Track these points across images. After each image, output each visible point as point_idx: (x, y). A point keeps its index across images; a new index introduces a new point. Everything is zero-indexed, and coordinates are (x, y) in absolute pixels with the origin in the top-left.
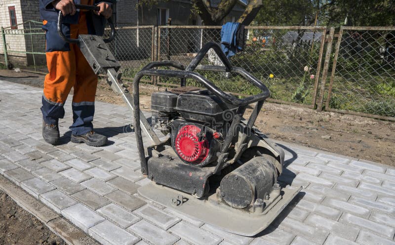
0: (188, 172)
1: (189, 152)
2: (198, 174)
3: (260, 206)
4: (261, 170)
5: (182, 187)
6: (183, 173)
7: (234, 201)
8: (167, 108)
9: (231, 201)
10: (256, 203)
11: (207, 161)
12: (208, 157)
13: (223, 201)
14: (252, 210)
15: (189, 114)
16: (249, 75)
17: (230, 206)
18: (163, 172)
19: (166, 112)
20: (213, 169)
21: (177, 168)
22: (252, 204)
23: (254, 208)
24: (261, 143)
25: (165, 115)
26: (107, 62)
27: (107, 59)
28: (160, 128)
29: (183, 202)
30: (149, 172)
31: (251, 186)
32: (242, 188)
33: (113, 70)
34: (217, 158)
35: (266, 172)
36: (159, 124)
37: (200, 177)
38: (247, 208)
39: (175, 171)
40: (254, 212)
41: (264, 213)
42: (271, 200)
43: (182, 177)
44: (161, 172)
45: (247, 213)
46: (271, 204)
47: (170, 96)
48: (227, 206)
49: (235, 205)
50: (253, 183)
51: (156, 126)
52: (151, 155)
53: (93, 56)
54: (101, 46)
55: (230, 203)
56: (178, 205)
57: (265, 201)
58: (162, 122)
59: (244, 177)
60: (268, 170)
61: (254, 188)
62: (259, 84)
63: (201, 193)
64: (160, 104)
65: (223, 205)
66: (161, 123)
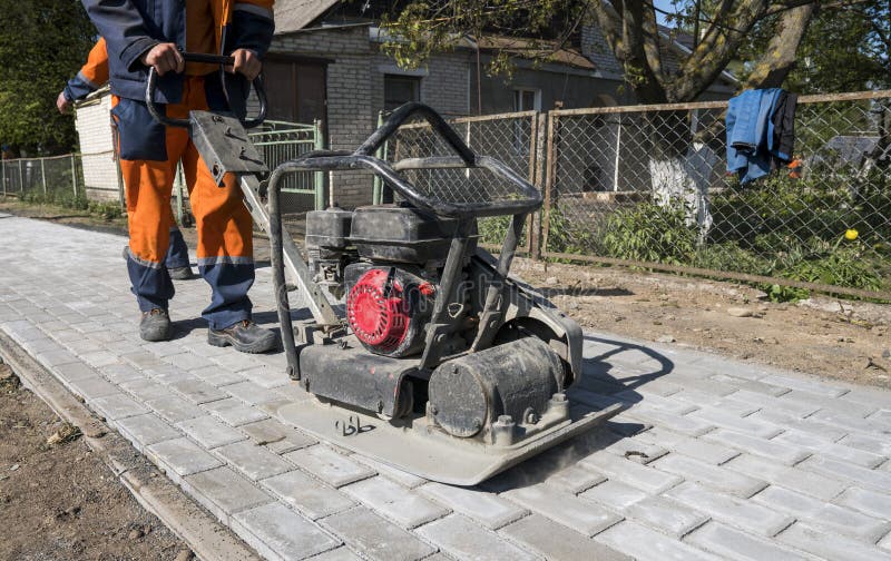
0: (369, 366)
1: (372, 324)
2: (388, 368)
3: (505, 429)
4: (517, 359)
5: (358, 399)
6: (359, 368)
7: (455, 422)
8: (333, 239)
9: (450, 422)
10: (497, 424)
11: (408, 344)
12: (409, 335)
13: (438, 425)
14: (488, 438)
15: (372, 248)
16: (506, 169)
17: (447, 433)
18: (326, 371)
19: (331, 248)
20: (417, 363)
21: (352, 361)
22: (488, 426)
23: (493, 435)
24: (535, 313)
25: (333, 253)
26: (243, 162)
27: (243, 158)
28: (324, 282)
29: (360, 431)
30: (303, 373)
31: (483, 386)
32: (468, 392)
33: (253, 179)
34: (425, 333)
35: (529, 364)
36: (321, 274)
37: (389, 374)
38: (479, 434)
39: (347, 367)
40: (494, 442)
41: (514, 446)
42: (541, 425)
43: (357, 377)
44: (321, 371)
45: (480, 446)
46: (537, 431)
47: (338, 215)
48: (443, 436)
49: (457, 431)
50: (489, 379)
51: (315, 278)
52: (311, 342)
53: (212, 149)
54: (232, 132)
55: (448, 428)
56: (345, 435)
57: (524, 425)
58: (326, 268)
59: (470, 368)
60: (535, 360)
61: (490, 390)
62: (524, 186)
63: (390, 407)
64: (321, 231)
65: (437, 433)
66: (326, 272)
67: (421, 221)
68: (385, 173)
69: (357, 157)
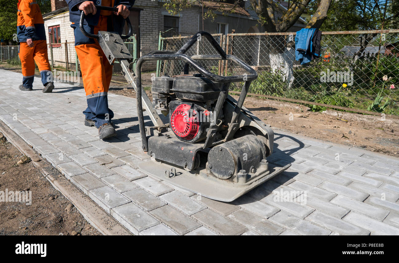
0: (181, 147)
1: (182, 128)
2: (189, 148)
3: (243, 176)
4: (247, 144)
5: (175, 161)
6: (176, 148)
7: (220, 172)
8: (165, 90)
9: (218, 172)
10: (239, 174)
11: (199, 137)
12: (199, 133)
13: (211, 173)
14: (235, 180)
15: (183, 94)
16: (241, 61)
17: (216, 177)
18: (160, 148)
19: (164, 94)
20: (203, 145)
21: (172, 144)
22: (235, 174)
23: (238, 178)
24: (253, 124)
25: (164, 96)
26: (122, 54)
27: (122, 52)
28: (160, 108)
29: (176, 175)
30: (149, 148)
31: (234, 157)
32: (226, 159)
33: (126, 62)
34: (206, 133)
35: (252, 147)
36: (158, 105)
37: (190, 150)
38: (231, 178)
39: (170, 147)
40: (238, 182)
41: (247, 184)
42: (257, 173)
43: (175, 152)
44: (158, 148)
45: (231, 183)
46: (256, 177)
47: (167, 79)
48: (214, 178)
49: (220, 176)
50: (236, 154)
51: (156, 107)
52: (152, 134)
53: (109, 49)
54: (117, 41)
55: (216, 175)
56: (170, 177)
57: (250, 174)
58: (161, 103)
59: (228, 149)
60: (254, 145)
61: (237, 159)
62: (249, 69)
63: (191, 165)
64: (159, 86)
65: (211, 177)
66: (160, 104)
67: (206, 83)
68: (191, 62)
69: (178, 54)
